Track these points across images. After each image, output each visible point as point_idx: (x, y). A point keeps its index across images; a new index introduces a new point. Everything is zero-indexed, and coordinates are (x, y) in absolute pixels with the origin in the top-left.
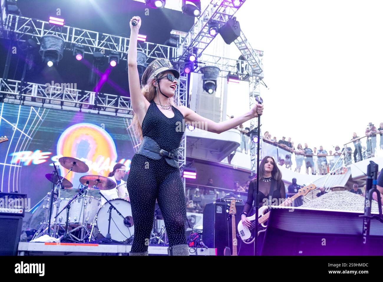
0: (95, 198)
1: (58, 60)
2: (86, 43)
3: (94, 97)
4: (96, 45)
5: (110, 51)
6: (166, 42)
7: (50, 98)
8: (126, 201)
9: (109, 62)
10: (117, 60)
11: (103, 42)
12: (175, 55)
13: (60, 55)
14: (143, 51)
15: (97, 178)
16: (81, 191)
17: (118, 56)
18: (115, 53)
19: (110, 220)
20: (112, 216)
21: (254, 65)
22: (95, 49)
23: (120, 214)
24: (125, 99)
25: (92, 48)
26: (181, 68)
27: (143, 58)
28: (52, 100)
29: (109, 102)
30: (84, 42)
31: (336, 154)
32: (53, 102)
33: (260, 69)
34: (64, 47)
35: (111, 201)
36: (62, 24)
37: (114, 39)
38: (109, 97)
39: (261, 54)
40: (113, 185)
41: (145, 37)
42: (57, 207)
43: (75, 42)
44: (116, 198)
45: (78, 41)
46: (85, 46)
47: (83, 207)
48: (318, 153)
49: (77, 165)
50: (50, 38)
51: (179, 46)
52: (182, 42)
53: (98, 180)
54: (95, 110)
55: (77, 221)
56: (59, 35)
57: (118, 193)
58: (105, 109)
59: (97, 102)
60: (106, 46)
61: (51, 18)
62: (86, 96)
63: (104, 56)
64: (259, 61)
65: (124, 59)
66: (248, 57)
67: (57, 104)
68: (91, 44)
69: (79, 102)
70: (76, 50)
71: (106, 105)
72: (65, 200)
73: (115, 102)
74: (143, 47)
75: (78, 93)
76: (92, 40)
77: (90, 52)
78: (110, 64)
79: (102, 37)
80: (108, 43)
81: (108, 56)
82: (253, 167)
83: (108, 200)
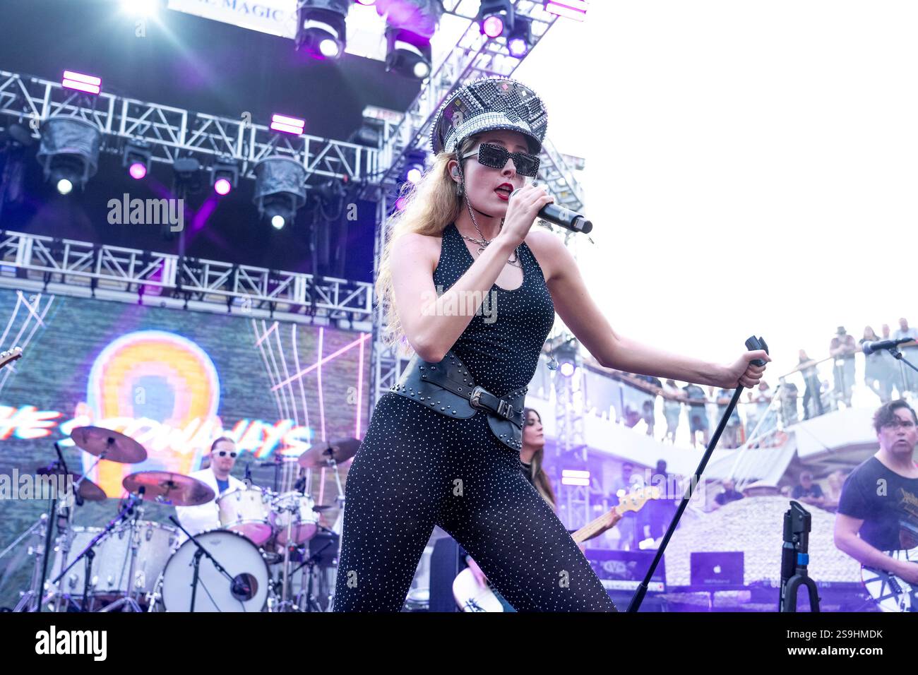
0: (161, 528)
1: (85, 178)
2: (156, 137)
3: (175, 268)
4: (180, 143)
5: (214, 156)
6: (352, 136)
7: (64, 271)
8: (237, 535)
9: (212, 183)
10: (233, 180)
11: (197, 134)
12: (375, 166)
13: (91, 166)
14: (297, 158)
15: (167, 478)
16: (127, 511)
17: (235, 170)
18: (227, 161)
19: (194, 585)
20: (200, 575)
21: (562, 192)
22: (177, 152)
23: (222, 570)
24: (250, 273)
25: (172, 149)
26: (388, 199)
27: (296, 174)
28: (69, 275)
29: (212, 280)
30: (150, 133)
31: (762, 400)
32: (71, 280)
33: (577, 201)
34: (101, 145)
35: (199, 535)
36: (96, 90)
37: (226, 127)
38: (212, 268)
39: (580, 164)
40: (206, 494)
41: (301, 123)
42: (65, 552)
43: (127, 135)
44: (215, 528)
45: (135, 132)
46: (152, 144)
47: (131, 551)
48: (718, 398)
49: (116, 446)
50: (64, 124)
51: (383, 146)
52: (391, 135)
53: (170, 483)
54: (178, 298)
55: (115, 588)
56: (89, 116)
57: (221, 515)
58: (201, 297)
59: (183, 280)
60: (207, 144)
61: (67, 74)
62: (156, 264)
63: (201, 167)
64: (575, 183)
65: (250, 176)
66: (548, 173)
67: (80, 286)
68: (169, 139)
69: (136, 280)
70: (131, 153)
71: (203, 286)
72: (85, 531)
73: (226, 280)
74: (295, 148)
75: (133, 257)
76: (170, 129)
77: (166, 157)
78: (213, 188)
79: (197, 122)
80: (212, 136)
81: (210, 169)
82: (560, 435)
83: (192, 534)
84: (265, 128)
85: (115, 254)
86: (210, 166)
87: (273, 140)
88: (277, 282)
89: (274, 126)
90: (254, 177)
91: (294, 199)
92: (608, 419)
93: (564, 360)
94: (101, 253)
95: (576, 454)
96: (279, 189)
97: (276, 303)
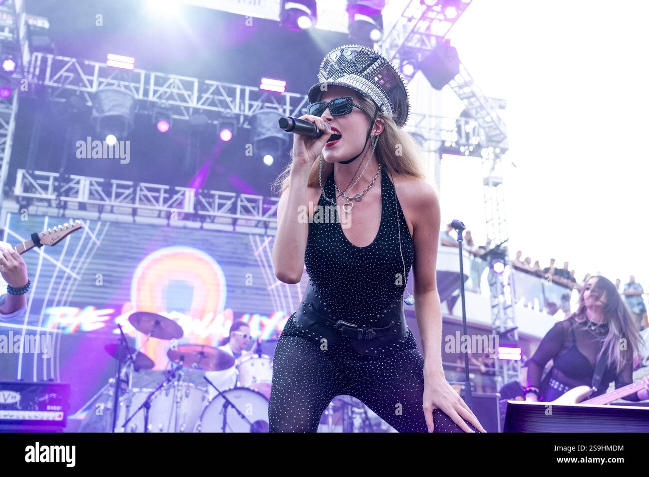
0: (196, 388)
1: (125, 133)
2: (175, 100)
3: (193, 199)
4: (193, 103)
5: (219, 112)
7: (113, 203)
8: (253, 391)
9: (218, 132)
10: (233, 129)
11: (205, 96)
13: (129, 124)
14: (281, 111)
15: (200, 349)
16: (170, 375)
17: (235, 122)
18: (229, 115)
19: (224, 429)
20: (228, 421)
21: (489, 127)
22: (191, 110)
23: (243, 417)
24: (249, 200)
25: (187, 109)
28: (116, 206)
29: (221, 206)
30: (171, 97)
32: (118, 210)
33: (502, 133)
34: (135, 108)
35: (225, 391)
36: (131, 67)
37: (227, 90)
38: (221, 197)
39: (503, 105)
40: (228, 361)
41: (283, 83)
42: (128, 407)
43: (155, 99)
45: (160, 97)
46: (172, 106)
47: (175, 404)
48: (625, 290)
49: (161, 326)
50: (109, 94)
53: (202, 353)
54: (196, 221)
56: (126, 87)
57: (239, 377)
58: (213, 219)
59: (199, 207)
60: (212, 104)
61: (110, 56)
62: (178, 196)
63: (210, 122)
64: (499, 119)
65: (246, 126)
66: (477, 112)
67: (125, 214)
68: (185, 101)
69: (165, 208)
70: (157, 113)
71: (214, 211)
72: (141, 392)
73: (230, 206)
74: (279, 103)
75: (162, 191)
76: (186, 93)
77: (183, 115)
78: (219, 136)
79: (205, 87)
80: (216, 97)
81: (216, 122)
82: (495, 320)
83: (221, 390)
84: (256, 89)
85: (149, 190)
86: (216, 120)
87: (263, 97)
88: (269, 206)
89: (263, 87)
90: (249, 127)
91: (280, 142)
92: (533, 308)
93: (496, 260)
94: (138, 189)
95: (509, 335)
96: (269, 134)
97: (269, 222)
